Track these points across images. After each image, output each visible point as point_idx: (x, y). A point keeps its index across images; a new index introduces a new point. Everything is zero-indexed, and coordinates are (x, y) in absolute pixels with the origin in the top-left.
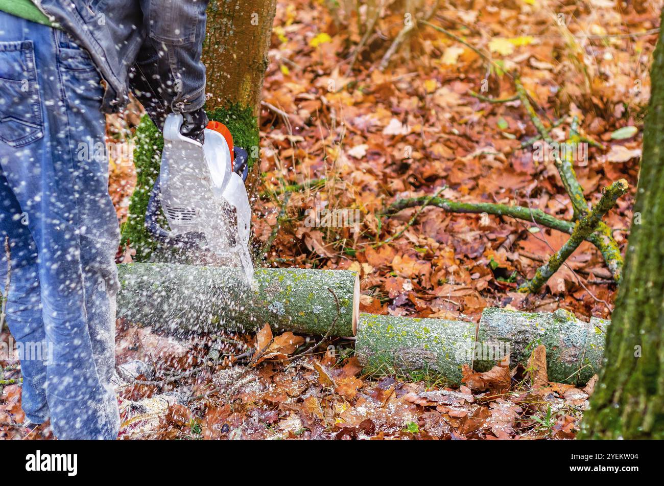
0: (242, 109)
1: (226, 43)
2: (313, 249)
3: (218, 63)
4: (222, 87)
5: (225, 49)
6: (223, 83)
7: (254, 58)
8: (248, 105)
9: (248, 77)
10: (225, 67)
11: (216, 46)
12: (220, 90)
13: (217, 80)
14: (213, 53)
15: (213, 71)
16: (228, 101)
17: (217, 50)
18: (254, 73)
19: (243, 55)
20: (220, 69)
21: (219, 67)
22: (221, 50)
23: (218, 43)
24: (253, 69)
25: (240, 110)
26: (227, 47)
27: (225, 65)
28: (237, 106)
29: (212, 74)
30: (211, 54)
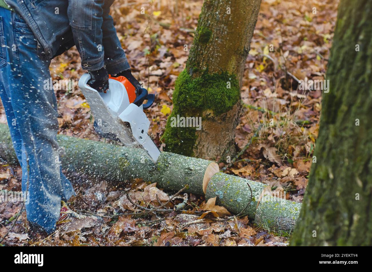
0: (229, 75)
1: (222, 38)
2: (267, 157)
3: (217, 48)
4: (218, 62)
5: (221, 41)
6: (219, 59)
7: (238, 48)
8: (233, 73)
9: (234, 57)
10: (221, 51)
11: (217, 39)
12: (217, 63)
13: (216, 58)
14: (215, 42)
15: (214, 53)
16: (221, 70)
17: (217, 41)
18: (238, 56)
19: (231, 45)
20: (218, 52)
21: (217, 51)
22: (219, 42)
23: (218, 38)
24: (237, 53)
25: (228, 75)
26: (222, 40)
27: (221, 50)
28: (226, 73)
29: (213, 54)
30: (213, 43)
